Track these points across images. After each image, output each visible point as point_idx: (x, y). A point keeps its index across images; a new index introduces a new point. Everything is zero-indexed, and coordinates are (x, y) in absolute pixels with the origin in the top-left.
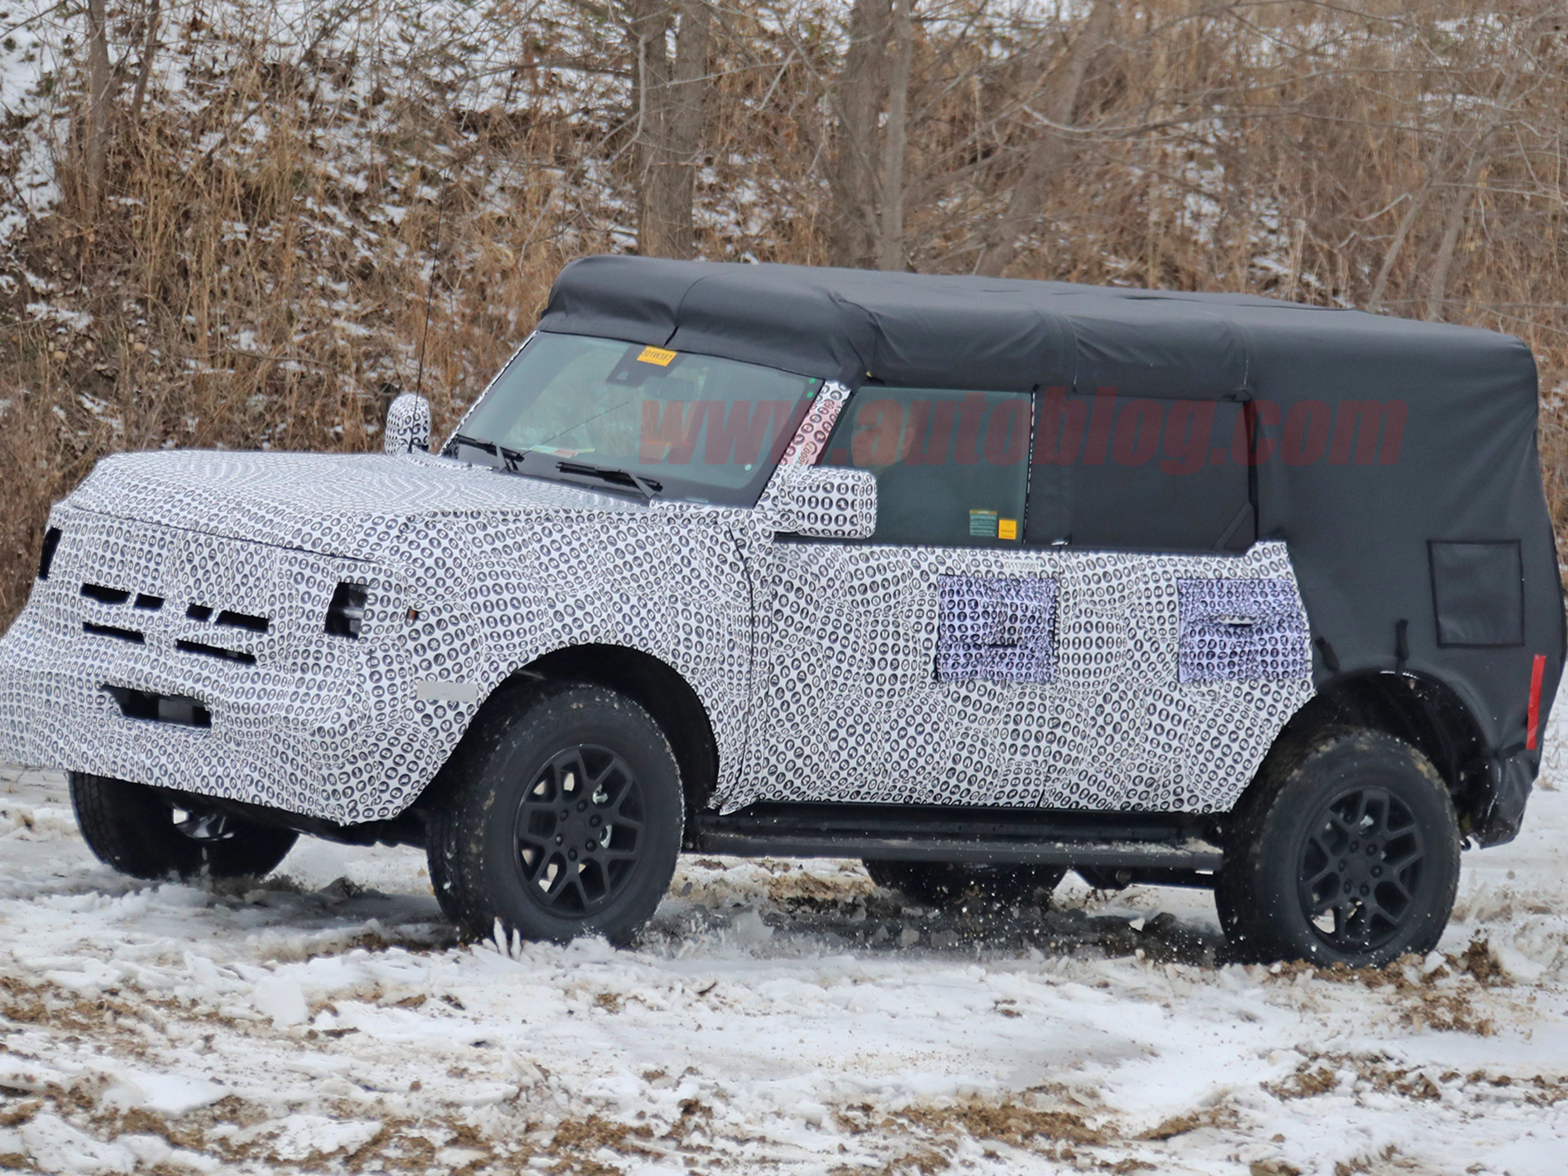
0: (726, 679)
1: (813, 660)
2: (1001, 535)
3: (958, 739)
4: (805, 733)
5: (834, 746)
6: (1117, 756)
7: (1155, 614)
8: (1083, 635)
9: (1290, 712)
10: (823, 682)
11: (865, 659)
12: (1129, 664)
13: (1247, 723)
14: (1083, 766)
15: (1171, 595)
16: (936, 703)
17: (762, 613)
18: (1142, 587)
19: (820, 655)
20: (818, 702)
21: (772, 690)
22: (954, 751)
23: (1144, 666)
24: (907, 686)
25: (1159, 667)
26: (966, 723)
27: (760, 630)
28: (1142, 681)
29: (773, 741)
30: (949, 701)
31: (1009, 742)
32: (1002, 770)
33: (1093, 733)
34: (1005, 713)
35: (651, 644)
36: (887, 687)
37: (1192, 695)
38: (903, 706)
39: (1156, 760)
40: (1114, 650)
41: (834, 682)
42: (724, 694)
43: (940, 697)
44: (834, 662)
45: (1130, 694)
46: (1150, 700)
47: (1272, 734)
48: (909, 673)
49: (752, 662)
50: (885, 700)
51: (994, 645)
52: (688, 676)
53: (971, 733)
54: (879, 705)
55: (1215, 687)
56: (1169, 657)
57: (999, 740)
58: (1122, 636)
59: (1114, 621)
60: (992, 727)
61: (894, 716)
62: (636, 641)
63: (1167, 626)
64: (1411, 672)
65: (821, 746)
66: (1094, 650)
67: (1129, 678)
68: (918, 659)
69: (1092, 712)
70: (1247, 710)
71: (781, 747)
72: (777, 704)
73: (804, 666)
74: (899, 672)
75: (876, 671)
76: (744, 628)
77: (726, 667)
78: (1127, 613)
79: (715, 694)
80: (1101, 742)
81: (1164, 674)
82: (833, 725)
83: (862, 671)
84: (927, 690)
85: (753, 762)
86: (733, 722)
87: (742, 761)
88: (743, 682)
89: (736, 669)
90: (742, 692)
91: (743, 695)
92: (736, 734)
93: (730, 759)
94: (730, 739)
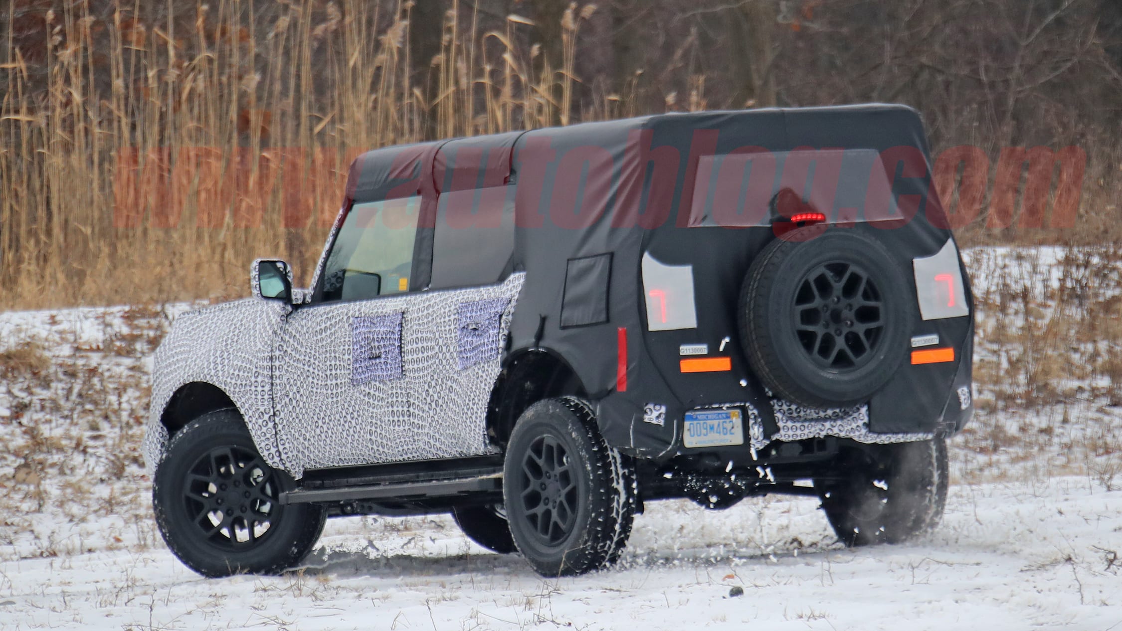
0: (253, 396)
1: (302, 379)
2: (400, 288)
3: (370, 420)
4: (305, 425)
5: (318, 431)
7: (447, 328)
8: (415, 346)
9: (493, 383)
10: (308, 393)
11: (323, 375)
12: (437, 362)
15: (453, 315)
16: (357, 399)
17: (277, 353)
18: (441, 312)
20: (307, 405)
22: (369, 428)
23: (444, 362)
24: (343, 389)
25: (452, 361)
26: (371, 409)
27: (277, 363)
28: (444, 372)
29: (293, 431)
30: (362, 397)
31: (391, 419)
32: (391, 437)
33: (427, 408)
34: (386, 401)
35: (215, 378)
36: (334, 392)
38: (343, 402)
40: (430, 354)
41: (312, 391)
42: (252, 405)
43: (358, 395)
45: (440, 381)
46: (449, 383)
47: (486, 398)
48: (343, 381)
49: (272, 384)
51: (371, 358)
52: (231, 396)
53: (374, 415)
54: (332, 403)
56: (455, 354)
57: (387, 418)
58: (433, 344)
59: (429, 335)
60: (383, 410)
61: (340, 409)
63: (453, 335)
64: (543, 348)
65: (313, 432)
66: (421, 355)
67: (438, 371)
68: (346, 372)
69: (424, 395)
71: (298, 435)
72: (291, 408)
73: (299, 384)
74: (339, 381)
75: (329, 382)
76: (265, 364)
77: (253, 388)
78: (435, 329)
79: (247, 406)
80: (431, 413)
81: (454, 366)
82: (316, 418)
83: (323, 383)
84: (352, 391)
85: (287, 446)
86: (260, 421)
87: (277, 446)
88: (266, 397)
89: (259, 389)
90: (266, 403)
91: (267, 405)
92: (264, 429)
93: (263, 445)
94: (259, 433)
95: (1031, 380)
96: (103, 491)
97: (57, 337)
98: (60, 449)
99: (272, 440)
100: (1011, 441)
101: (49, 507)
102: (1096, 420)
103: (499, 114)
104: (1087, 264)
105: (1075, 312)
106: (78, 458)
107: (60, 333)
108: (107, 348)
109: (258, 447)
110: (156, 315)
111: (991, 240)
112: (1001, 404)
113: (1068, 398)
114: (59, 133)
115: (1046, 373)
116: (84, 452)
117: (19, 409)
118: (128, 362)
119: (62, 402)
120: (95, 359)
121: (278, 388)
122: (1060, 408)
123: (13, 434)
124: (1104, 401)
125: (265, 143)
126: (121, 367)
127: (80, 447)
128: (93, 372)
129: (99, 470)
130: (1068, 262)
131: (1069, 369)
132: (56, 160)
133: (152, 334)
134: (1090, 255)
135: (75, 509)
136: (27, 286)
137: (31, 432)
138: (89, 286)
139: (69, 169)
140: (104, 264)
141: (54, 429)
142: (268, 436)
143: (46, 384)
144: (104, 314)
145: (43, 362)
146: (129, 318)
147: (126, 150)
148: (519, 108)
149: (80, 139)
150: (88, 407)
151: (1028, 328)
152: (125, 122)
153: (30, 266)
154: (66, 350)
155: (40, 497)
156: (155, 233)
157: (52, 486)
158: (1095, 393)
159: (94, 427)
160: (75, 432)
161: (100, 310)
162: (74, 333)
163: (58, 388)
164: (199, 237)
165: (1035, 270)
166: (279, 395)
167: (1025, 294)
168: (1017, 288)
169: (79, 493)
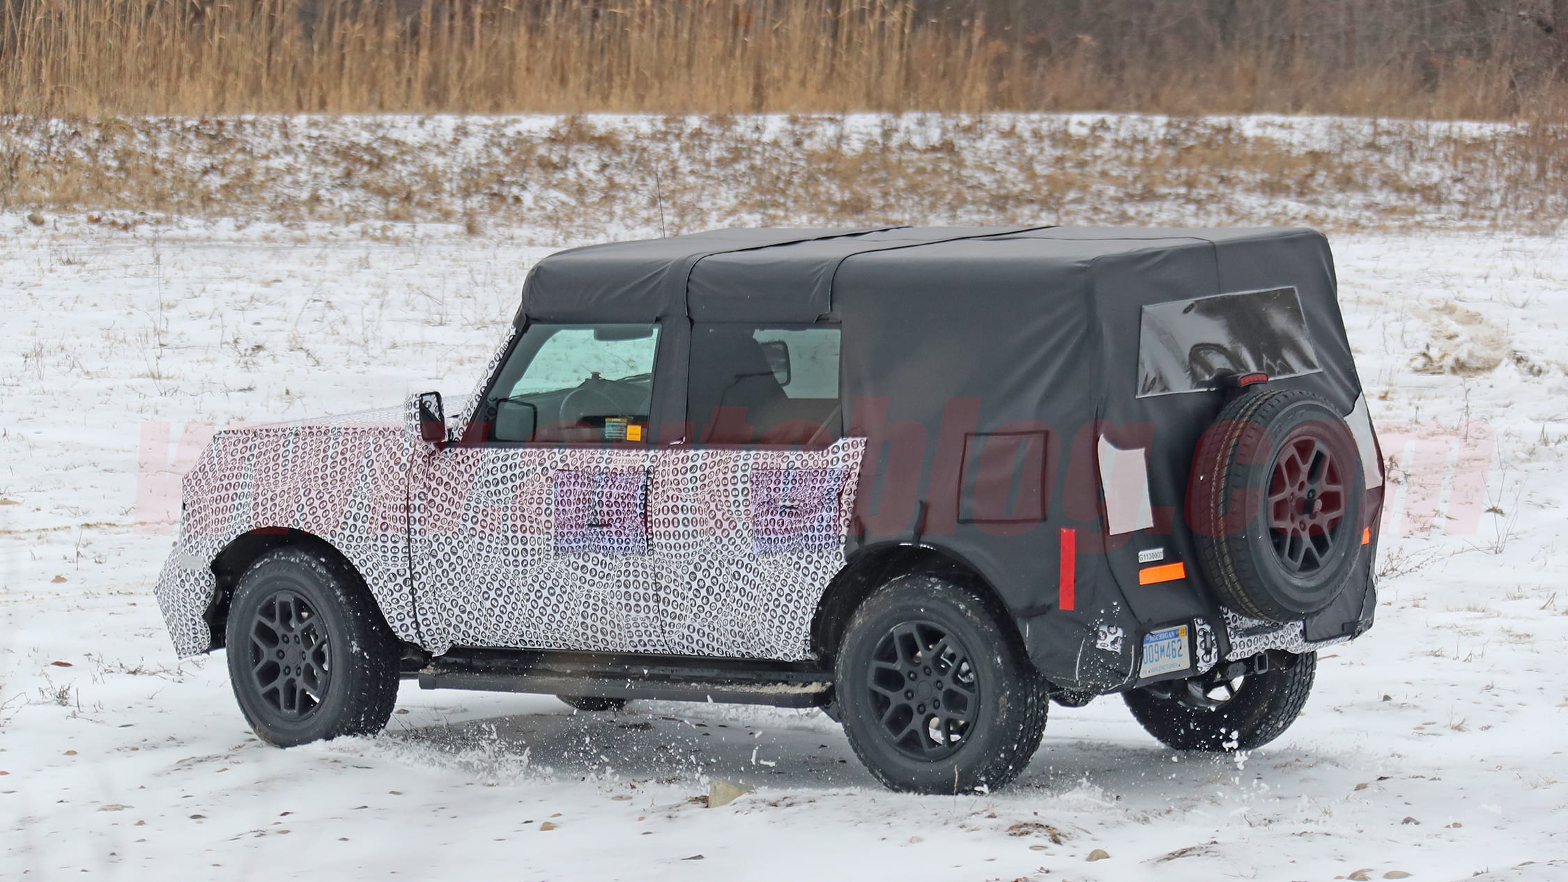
0: (380, 553)
1: (461, 538)
2: (629, 438)
3: (583, 600)
4: (464, 594)
5: (488, 604)
6: (714, 613)
7: (731, 499)
8: (671, 516)
9: (828, 578)
10: (471, 555)
11: (501, 536)
12: (712, 539)
13: (798, 587)
14: (688, 622)
15: (745, 483)
16: (561, 571)
18: (721, 476)
19: (466, 534)
20: (469, 570)
21: (434, 561)
22: (582, 609)
23: (725, 541)
24: (536, 557)
25: (738, 541)
26: (586, 586)
28: (725, 553)
29: (441, 600)
30: (571, 569)
31: (623, 602)
32: (623, 623)
33: (691, 595)
34: (616, 579)
36: (520, 558)
37: (764, 565)
38: (535, 573)
39: (740, 617)
40: (698, 528)
41: (479, 554)
42: (377, 564)
43: (564, 567)
44: (477, 539)
45: (717, 564)
46: (734, 568)
47: (816, 596)
48: (537, 547)
49: (409, 540)
50: (521, 568)
51: (591, 525)
52: (344, 551)
53: (593, 594)
54: (516, 573)
55: (778, 558)
56: (745, 533)
57: (615, 601)
58: (704, 516)
59: (697, 505)
60: (608, 590)
61: (530, 581)
62: (302, 524)
63: (742, 508)
64: (927, 544)
65: (478, 604)
66: (681, 529)
67: (714, 551)
68: (542, 536)
69: (687, 578)
70: (796, 576)
71: (448, 605)
72: (439, 571)
73: (455, 543)
74: (528, 547)
75: (510, 546)
77: (379, 544)
78: (708, 499)
79: (369, 564)
80: (699, 602)
81: (743, 547)
82: (484, 588)
83: (499, 546)
84: (552, 561)
85: (429, 616)
86: (391, 585)
87: (415, 615)
88: (400, 555)
89: (389, 545)
90: (400, 562)
91: (402, 565)
92: (397, 595)
93: (394, 614)
94: (389, 599)
95: (1145, 187)
96: (644, 214)
97: (626, 130)
98: (624, 190)
99: (407, 609)
100: (1131, 219)
101: (616, 220)
102: (1177, 211)
103: (872, 27)
104: (1178, 127)
105: (1171, 152)
106: (633, 195)
107: (630, 128)
108: (652, 137)
109: (386, 617)
110: (680, 121)
111: (1128, 110)
112: (1127, 199)
113: (1163, 197)
114: (637, 20)
115: (1153, 184)
116: (637, 192)
117: (604, 167)
118: (663, 145)
119: (627, 165)
120: (646, 143)
121: (419, 544)
122: (1157, 203)
123: (600, 180)
124: (1181, 201)
125: (746, 32)
126: (660, 148)
127: (634, 189)
128: (644, 150)
129: (644, 202)
130: (1169, 125)
131: (1165, 182)
132: (634, 35)
133: (677, 131)
134: (1180, 122)
135: (629, 222)
136: (614, 100)
137: (610, 180)
138: (647, 103)
139: (641, 40)
140: (656, 91)
141: (621, 178)
142: (402, 603)
143: (619, 153)
144: (653, 119)
145: (619, 142)
146: (666, 122)
147: (672, 32)
148: (882, 24)
149: (647, 26)
150: (641, 168)
151: (1145, 159)
152: (672, 18)
153: (616, 91)
154: (631, 137)
155: (611, 214)
156: (684, 77)
157: (618, 209)
158: (1178, 196)
159: (643, 179)
160: (633, 181)
161: (651, 117)
162: (636, 128)
163: (625, 157)
164: (707, 80)
165: (1151, 129)
166: (418, 554)
167: (1144, 141)
168: (1140, 137)
169: (632, 213)
